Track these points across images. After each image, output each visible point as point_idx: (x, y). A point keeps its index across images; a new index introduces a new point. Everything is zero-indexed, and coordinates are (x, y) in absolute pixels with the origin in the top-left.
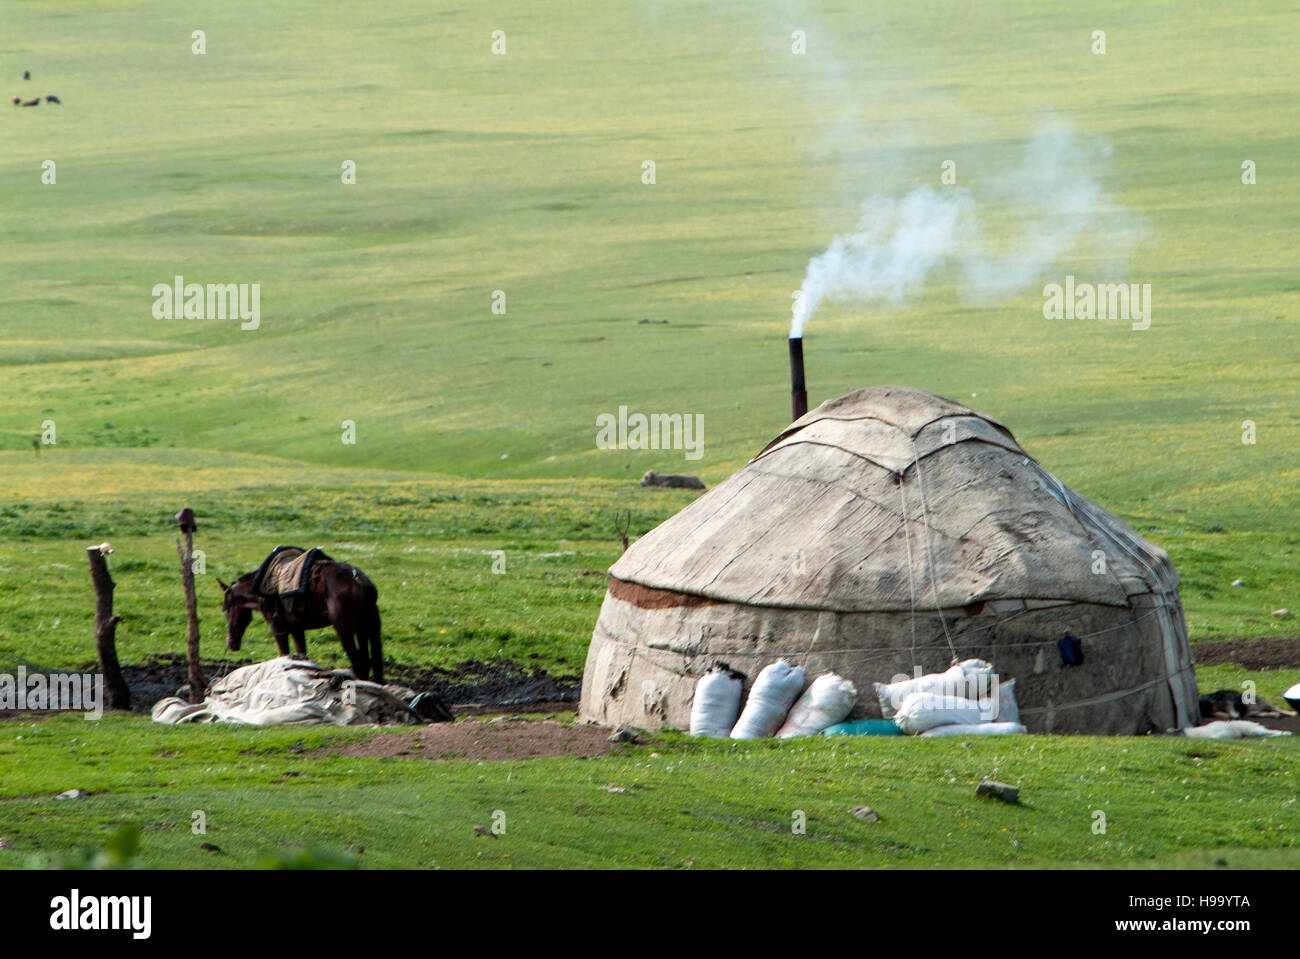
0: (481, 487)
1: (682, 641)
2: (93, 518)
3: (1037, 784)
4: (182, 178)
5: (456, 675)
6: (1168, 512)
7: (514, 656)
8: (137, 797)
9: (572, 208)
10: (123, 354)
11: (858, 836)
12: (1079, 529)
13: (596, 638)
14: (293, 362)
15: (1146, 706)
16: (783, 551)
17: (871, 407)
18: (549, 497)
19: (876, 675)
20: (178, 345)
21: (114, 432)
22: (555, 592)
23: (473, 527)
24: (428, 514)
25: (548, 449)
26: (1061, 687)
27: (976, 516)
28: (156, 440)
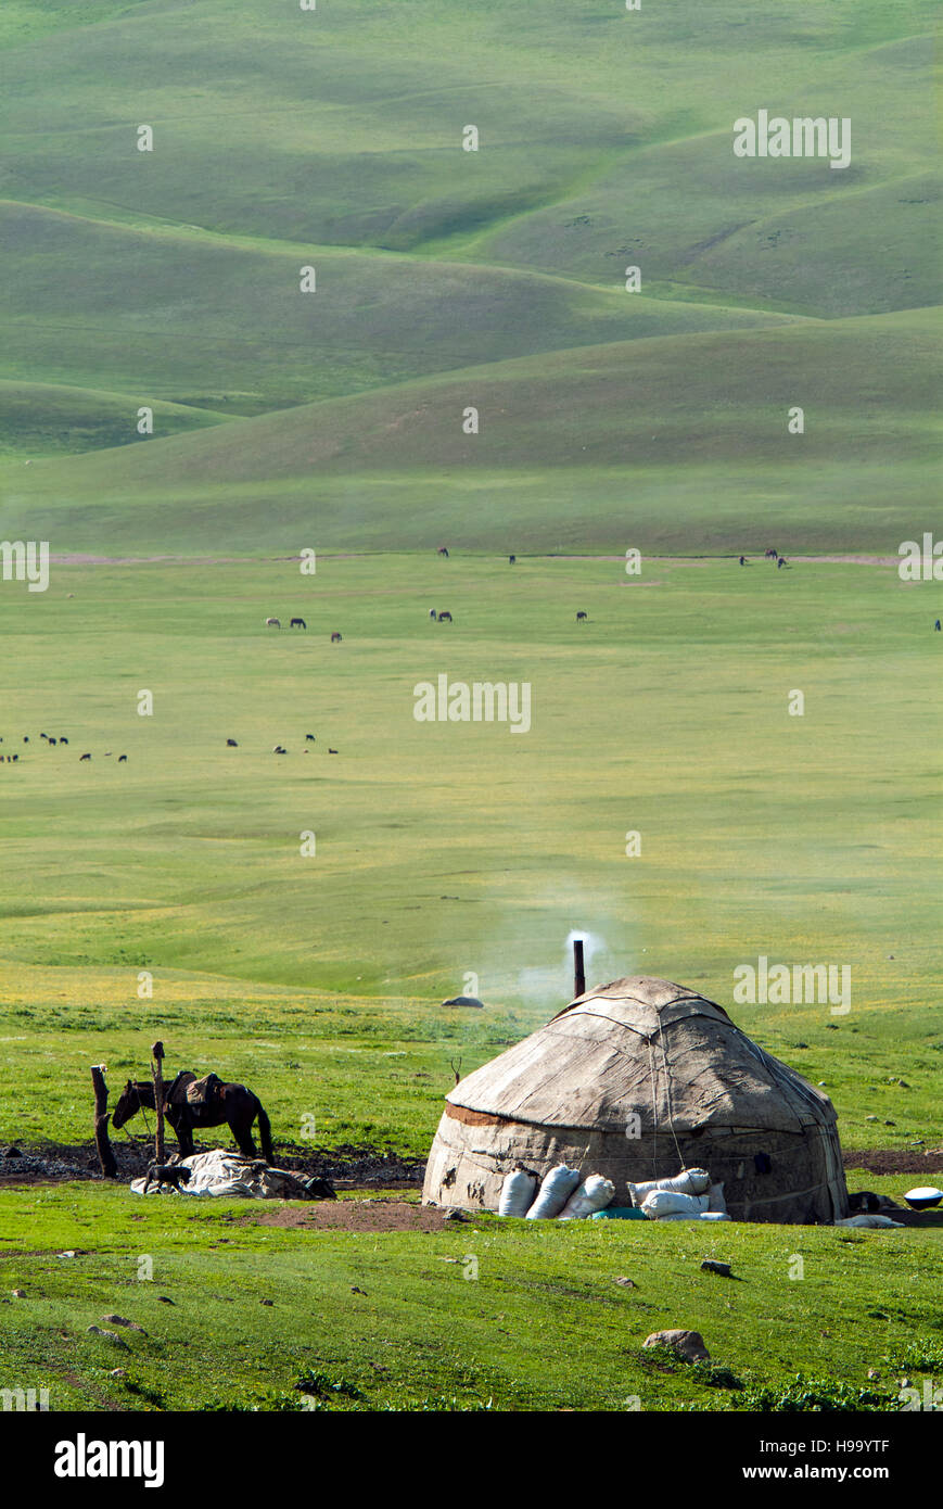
0: (346, 1001)
1: (495, 1149)
2: (105, 1018)
3: (742, 1261)
4: (172, 803)
5: (336, 1155)
6: (769, 1031)
7: (375, 1141)
8: (114, 1257)
9: (402, 827)
10: (132, 907)
11: (620, 1298)
12: (770, 1079)
13: (435, 1145)
14: (233, 915)
15: (813, 1203)
16: (567, 1088)
17: (629, 991)
18: (389, 1011)
19: (628, 1177)
20: (165, 903)
21: (125, 955)
22: (400, 1089)
23: (341, 1030)
24: (313, 1019)
25: (385, 975)
26: (755, 1187)
27: (700, 1069)
28: (149, 961)
